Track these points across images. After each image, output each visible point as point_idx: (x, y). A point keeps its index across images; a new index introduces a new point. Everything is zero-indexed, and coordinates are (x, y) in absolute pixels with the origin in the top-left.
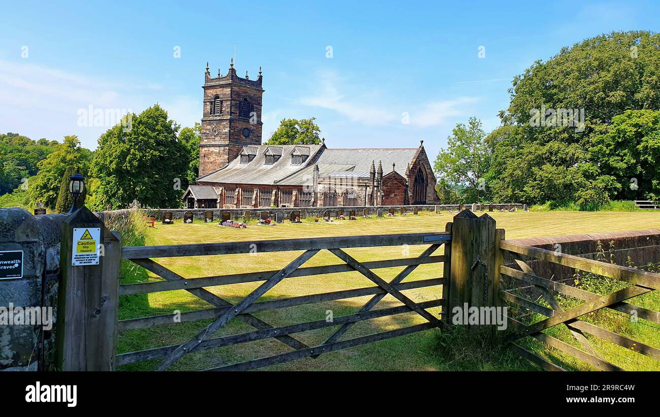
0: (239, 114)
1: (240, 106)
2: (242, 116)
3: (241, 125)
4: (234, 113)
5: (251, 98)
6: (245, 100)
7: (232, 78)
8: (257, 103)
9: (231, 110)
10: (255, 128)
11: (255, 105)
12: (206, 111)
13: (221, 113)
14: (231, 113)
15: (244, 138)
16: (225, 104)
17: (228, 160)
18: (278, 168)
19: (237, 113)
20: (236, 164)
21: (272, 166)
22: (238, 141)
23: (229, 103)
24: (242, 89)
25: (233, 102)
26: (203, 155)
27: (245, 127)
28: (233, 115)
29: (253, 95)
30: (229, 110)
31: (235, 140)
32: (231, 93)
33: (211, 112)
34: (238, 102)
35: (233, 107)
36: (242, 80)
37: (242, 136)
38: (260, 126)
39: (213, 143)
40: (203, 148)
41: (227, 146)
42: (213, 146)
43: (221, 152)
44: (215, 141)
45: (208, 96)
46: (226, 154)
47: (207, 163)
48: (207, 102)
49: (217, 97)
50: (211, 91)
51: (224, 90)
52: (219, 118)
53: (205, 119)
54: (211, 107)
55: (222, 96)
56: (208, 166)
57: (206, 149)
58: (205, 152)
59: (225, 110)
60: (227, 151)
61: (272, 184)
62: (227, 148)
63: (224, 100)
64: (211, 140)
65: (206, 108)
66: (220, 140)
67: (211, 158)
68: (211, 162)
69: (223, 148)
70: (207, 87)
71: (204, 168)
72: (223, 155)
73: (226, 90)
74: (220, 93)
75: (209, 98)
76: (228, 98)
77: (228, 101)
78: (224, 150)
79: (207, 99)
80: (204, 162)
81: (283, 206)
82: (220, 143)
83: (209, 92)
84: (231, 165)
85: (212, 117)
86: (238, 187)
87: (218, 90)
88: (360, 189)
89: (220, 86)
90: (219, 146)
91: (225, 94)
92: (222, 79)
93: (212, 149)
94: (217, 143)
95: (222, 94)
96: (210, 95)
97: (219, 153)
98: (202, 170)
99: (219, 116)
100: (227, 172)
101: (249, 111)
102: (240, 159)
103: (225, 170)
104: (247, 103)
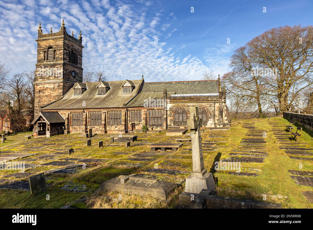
0: (69, 60)
1: (69, 54)
2: (70, 62)
3: (70, 68)
4: (65, 59)
5: (76, 50)
6: (72, 51)
7: (64, 33)
8: (79, 54)
9: (64, 57)
10: (79, 72)
11: (78, 56)
12: (40, 58)
13: (54, 59)
14: (64, 59)
15: (73, 78)
16: (58, 52)
17: (63, 93)
18: (112, 96)
19: (67, 59)
20: (70, 96)
21: (105, 96)
22: (69, 80)
23: (62, 51)
24: (71, 43)
25: (65, 51)
26: (38, 91)
27: (73, 70)
28: (65, 60)
29: (77, 49)
30: (62, 56)
31: (67, 79)
32: (64, 44)
33: (44, 59)
34: (68, 52)
35: (65, 55)
36: (70, 36)
37: (71, 76)
38: (82, 71)
39: (48, 81)
40: (38, 85)
41: (61, 83)
42: (48, 83)
43: (56, 87)
44: (49, 80)
45: (42, 47)
46: (61, 89)
47: (42, 96)
48: (41, 51)
49: (50, 47)
50: (44, 44)
51: (57, 42)
52: (53, 63)
53: (39, 64)
54: (44, 55)
55: (55, 47)
56: (44, 99)
57: (40, 86)
58: (40, 88)
59: (58, 57)
60: (61, 87)
61: (121, 106)
62: (62, 84)
63: (57, 50)
64: (46, 79)
65: (40, 56)
66: (54, 79)
67: (46, 93)
68: (46, 96)
69: (57, 85)
70: (40, 40)
71: (39, 100)
72: (58, 90)
73: (59, 42)
74: (54, 44)
75: (43, 48)
76: (60, 48)
77: (61, 50)
78: (59, 86)
79: (41, 49)
80: (39, 96)
81: (132, 124)
82: (54, 81)
83: (43, 44)
84: (66, 97)
85: (46, 62)
86: (85, 111)
87: (51, 42)
88: (209, 105)
89: (53, 39)
90: (54, 83)
91: (58, 45)
92: (55, 35)
93: (46, 86)
94: (51, 81)
95: (55, 45)
96: (43, 47)
97: (54, 88)
98: (38, 102)
99: (53, 61)
100: (66, 102)
101: (75, 60)
102: (74, 92)
103: (62, 101)
104: (74, 54)
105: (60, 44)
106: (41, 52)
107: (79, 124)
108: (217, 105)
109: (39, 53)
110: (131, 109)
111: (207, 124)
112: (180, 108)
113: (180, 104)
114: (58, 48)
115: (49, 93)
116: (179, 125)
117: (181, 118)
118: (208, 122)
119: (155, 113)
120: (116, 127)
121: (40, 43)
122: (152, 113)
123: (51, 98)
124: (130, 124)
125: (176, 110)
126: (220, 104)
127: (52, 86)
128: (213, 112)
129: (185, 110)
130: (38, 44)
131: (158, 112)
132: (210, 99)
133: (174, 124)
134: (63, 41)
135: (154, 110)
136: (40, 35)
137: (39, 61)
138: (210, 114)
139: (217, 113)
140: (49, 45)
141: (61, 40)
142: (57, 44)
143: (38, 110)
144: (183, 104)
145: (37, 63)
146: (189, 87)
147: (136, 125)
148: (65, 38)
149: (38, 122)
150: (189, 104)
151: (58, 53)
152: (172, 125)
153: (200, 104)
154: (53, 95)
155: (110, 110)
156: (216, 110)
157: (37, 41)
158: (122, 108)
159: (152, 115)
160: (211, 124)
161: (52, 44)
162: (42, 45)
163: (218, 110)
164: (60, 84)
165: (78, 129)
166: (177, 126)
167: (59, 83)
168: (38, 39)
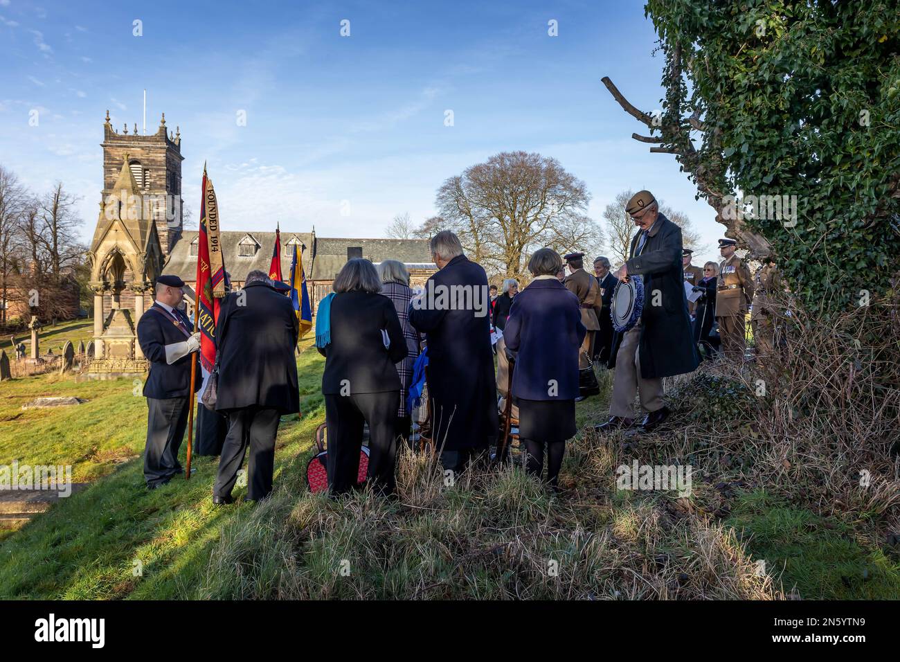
1: (170, 177)
5: (176, 167)
6: (173, 169)
8: (179, 174)
11: (178, 178)
13: (145, 186)
16: (153, 174)
24: (171, 155)
25: (167, 171)
29: (177, 164)
34: (170, 173)
35: (167, 178)
36: (170, 142)
41: (163, 231)
45: (114, 159)
48: (113, 167)
49: (136, 162)
50: (120, 153)
51: (151, 154)
52: (144, 193)
53: (107, 190)
55: (146, 162)
59: (155, 182)
60: (165, 239)
63: (152, 169)
65: (111, 177)
70: (110, 146)
74: (143, 158)
75: (117, 162)
76: (159, 166)
77: (161, 170)
79: (111, 164)
83: (116, 153)
84: (175, 258)
87: (137, 152)
89: (142, 148)
91: (154, 160)
92: (144, 139)
95: (148, 160)
96: (118, 158)
99: (143, 189)
100: (185, 267)
101: (174, 185)
102: (189, 249)
103: (174, 265)
104: (174, 174)
105: (159, 159)
106: (113, 169)
109: (108, 170)
110: (319, 283)
114: (154, 165)
121: (107, 149)
130: (105, 152)
134: (164, 155)
136: (108, 135)
140: (131, 157)
141: (159, 151)
142: (151, 158)
145: (103, 189)
146: (389, 249)
148: (168, 150)
151: (155, 175)
153: (416, 278)
157: (102, 145)
161: (140, 157)
162: (116, 155)
168: (104, 142)
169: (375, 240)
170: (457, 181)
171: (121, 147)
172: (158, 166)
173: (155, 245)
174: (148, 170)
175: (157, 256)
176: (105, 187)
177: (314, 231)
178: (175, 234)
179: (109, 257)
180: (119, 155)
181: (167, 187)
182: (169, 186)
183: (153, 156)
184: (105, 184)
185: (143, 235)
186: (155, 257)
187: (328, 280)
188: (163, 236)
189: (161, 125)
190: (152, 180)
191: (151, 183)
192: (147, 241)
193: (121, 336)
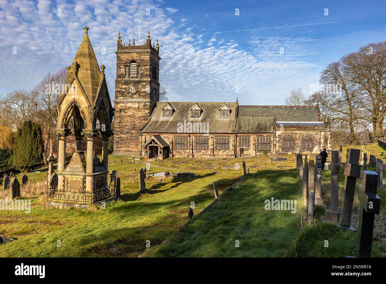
1: (153, 70)
2: (153, 78)
3: (153, 85)
5: (156, 64)
7: (150, 47)
8: (157, 68)
10: (157, 88)
11: (157, 70)
12: (120, 73)
13: (138, 75)
15: (154, 96)
17: (150, 114)
20: (159, 116)
21: (200, 119)
23: (148, 67)
24: (154, 57)
25: (151, 66)
26: (118, 110)
29: (156, 62)
30: (148, 73)
32: (150, 59)
33: (125, 74)
35: (150, 71)
36: (153, 49)
37: (153, 94)
38: (159, 86)
39: (131, 100)
40: (118, 104)
41: (148, 102)
42: (132, 102)
43: (141, 107)
44: (132, 98)
45: (122, 61)
46: (147, 109)
47: (124, 116)
48: (121, 65)
49: (133, 61)
50: (126, 57)
51: (142, 56)
52: (137, 79)
53: (119, 79)
54: (125, 70)
55: (139, 61)
56: (126, 119)
57: (122, 105)
58: (121, 107)
59: (143, 73)
60: (148, 107)
61: (230, 132)
62: (149, 104)
63: (142, 65)
64: (128, 97)
65: (120, 71)
66: (138, 98)
67: (129, 112)
68: (129, 116)
69: (143, 104)
70: (121, 53)
71: (120, 121)
72: (143, 110)
73: (144, 57)
74: (137, 59)
75: (124, 62)
77: (147, 65)
78: (145, 106)
79: (121, 63)
80: (120, 116)
81: (241, 149)
82: (139, 100)
83: (123, 57)
84: (154, 118)
85: (128, 78)
86: (191, 136)
87: (135, 56)
88: (315, 134)
89: (137, 53)
90: (139, 102)
91: (143, 60)
92: (138, 47)
93: (129, 105)
94: (136, 100)
95: (140, 60)
96: (124, 60)
97: (139, 108)
98: (118, 122)
99: (137, 77)
100: (158, 124)
101: (155, 75)
102: (162, 113)
103: (153, 122)
104: (155, 68)
105: (146, 59)
107: (183, 149)
108: (323, 133)
109: (119, 67)
110: (240, 135)
111: (313, 150)
112: (288, 135)
113: (289, 131)
114: (143, 63)
115: (133, 113)
116: (287, 151)
117: (289, 145)
118: (314, 148)
119: (264, 139)
120: (223, 152)
121: (119, 55)
122: (261, 139)
123: (135, 119)
124: (239, 149)
125: (284, 137)
126: (325, 133)
127: (136, 106)
128: (319, 140)
129: (292, 137)
130: (118, 56)
131: (267, 139)
132: (316, 128)
133: (282, 150)
134: (149, 56)
135: (263, 137)
136: (120, 46)
137: (119, 76)
138: (316, 142)
139: (322, 141)
140: (131, 59)
141: (146, 54)
142: (142, 59)
143: (119, 131)
144: (291, 131)
145: (116, 78)
146: (288, 113)
147: (245, 150)
148: (151, 53)
149: (149, 145)
150: (297, 132)
151: (144, 69)
152: (281, 151)
153: (307, 132)
154: (137, 115)
155: (218, 135)
156: (322, 138)
157: (116, 53)
158: (231, 133)
159: (261, 141)
160: (317, 151)
161: (136, 59)
162: (123, 58)
163: (323, 138)
164: (147, 104)
165: (183, 153)
166: (285, 151)
167: (145, 103)
168: (117, 51)
169: (278, 106)
170: (336, 65)
171: (126, 53)
172: (145, 63)
173: (105, 100)
174: (140, 66)
175: (108, 109)
176: (117, 77)
177: (237, 101)
178: (154, 104)
179: (69, 109)
180: (125, 58)
181: (150, 75)
182: (152, 75)
183: (143, 57)
184: (117, 76)
185: (95, 91)
186: (106, 110)
187: (246, 133)
188: (147, 105)
189: (148, 38)
190: (142, 72)
191: (141, 73)
192: (97, 96)
193: (75, 173)
